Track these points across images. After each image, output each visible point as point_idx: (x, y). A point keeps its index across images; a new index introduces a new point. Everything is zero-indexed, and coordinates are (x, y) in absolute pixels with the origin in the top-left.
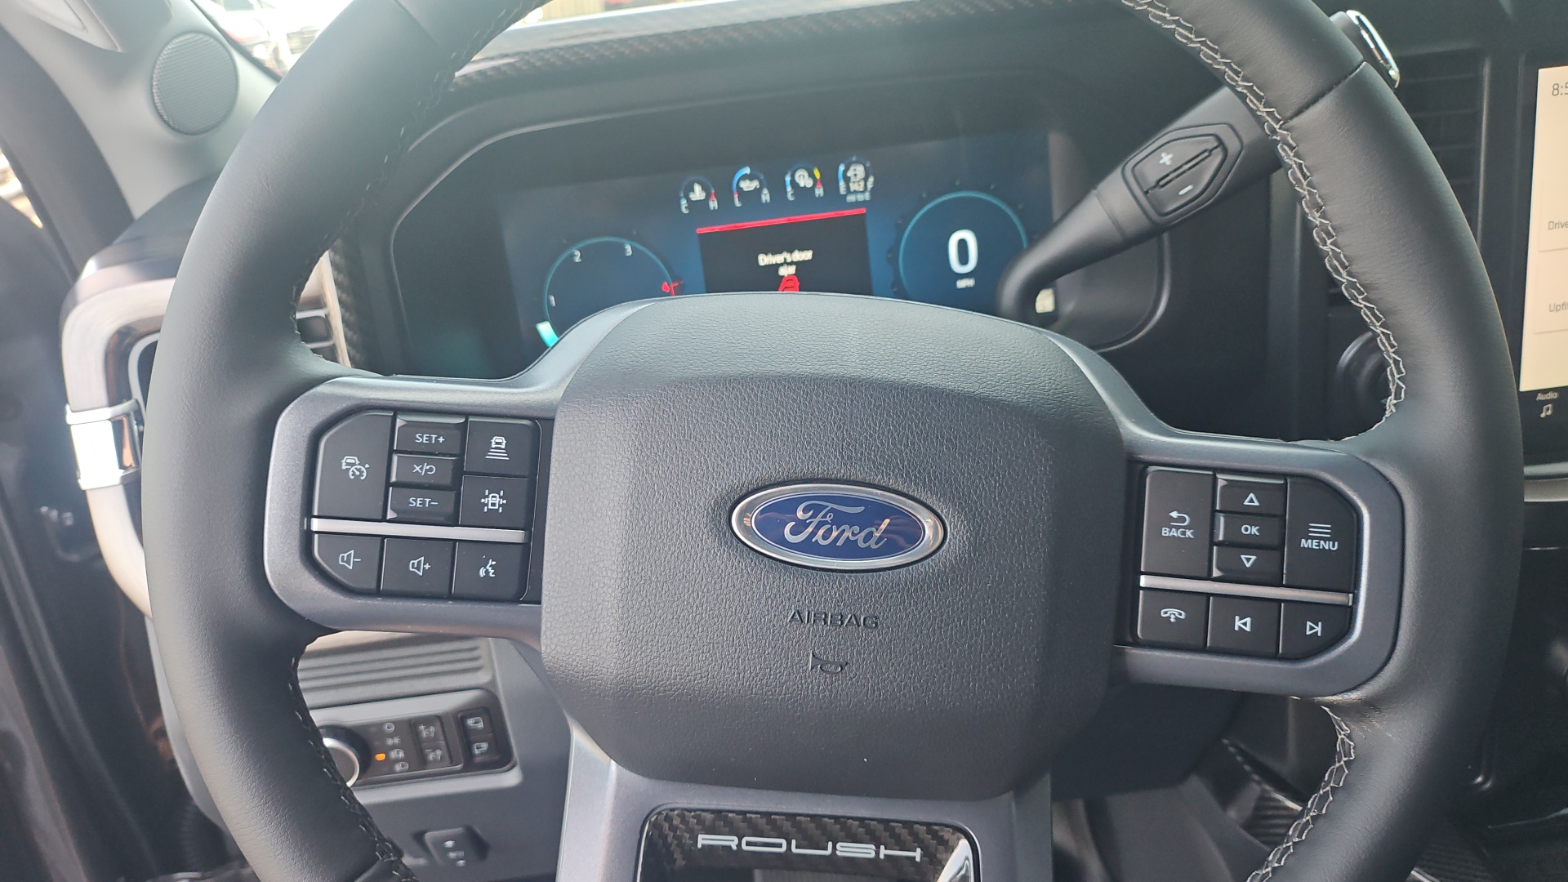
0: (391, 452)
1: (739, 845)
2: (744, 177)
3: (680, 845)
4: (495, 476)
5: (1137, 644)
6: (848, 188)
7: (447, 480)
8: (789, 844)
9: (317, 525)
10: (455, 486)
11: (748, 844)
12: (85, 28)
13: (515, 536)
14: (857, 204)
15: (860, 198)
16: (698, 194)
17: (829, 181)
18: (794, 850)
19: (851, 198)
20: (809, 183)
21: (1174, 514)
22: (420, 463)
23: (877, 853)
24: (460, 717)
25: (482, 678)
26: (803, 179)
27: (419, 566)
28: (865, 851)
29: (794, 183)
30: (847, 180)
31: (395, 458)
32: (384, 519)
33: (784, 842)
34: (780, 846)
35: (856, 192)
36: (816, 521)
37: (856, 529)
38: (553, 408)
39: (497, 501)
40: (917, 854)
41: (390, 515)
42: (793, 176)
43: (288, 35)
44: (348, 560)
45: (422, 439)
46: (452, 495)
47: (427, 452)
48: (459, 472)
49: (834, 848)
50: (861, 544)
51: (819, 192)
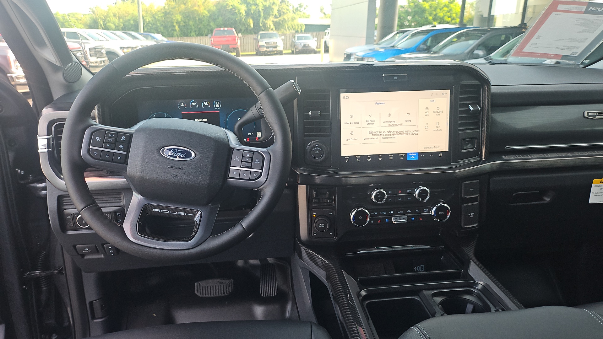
0: (105, 137)
1: (160, 211)
2: (193, 102)
3: (150, 210)
4: (122, 143)
5: (230, 178)
6: (216, 106)
7: (114, 142)
8: (169, 212)
9: (91, 147)
10: (115, 144)
11: (162, 211)
12: (56, 62)
13: (125, 153)
14: (218, 110)
15: (218, 108)
16: (182, 105)
17: (212, 105)
18: (170, 213)
19: (216, 108)
20: (207, 105)
21: (236, 157)
22: (109, 139)
23: (185, 214)
24: (115, 212)
25: (122, 204)
26: (206, 104)
27: (107, 156)
28: (183, 214)
29: (204, 104)
30: (216, 105)
31: (105, 138)
32: (102, 148)
33: (168, 211)
34: (168, 212)
35: (217, 107)
36: (174, 152)
37: (181, 154)
38: (133, 133)
39: (122, 147)
40: (192, 215)
41: (103, 147)
42: (204, 103)
43: (89, 49)
44: (95, 153)
45: (110, 135)
46: (114, 145)
47: (111, 137)
48: (116, 141)
49: (177, 213)
50: (181, 156)
51: (209, 107)
